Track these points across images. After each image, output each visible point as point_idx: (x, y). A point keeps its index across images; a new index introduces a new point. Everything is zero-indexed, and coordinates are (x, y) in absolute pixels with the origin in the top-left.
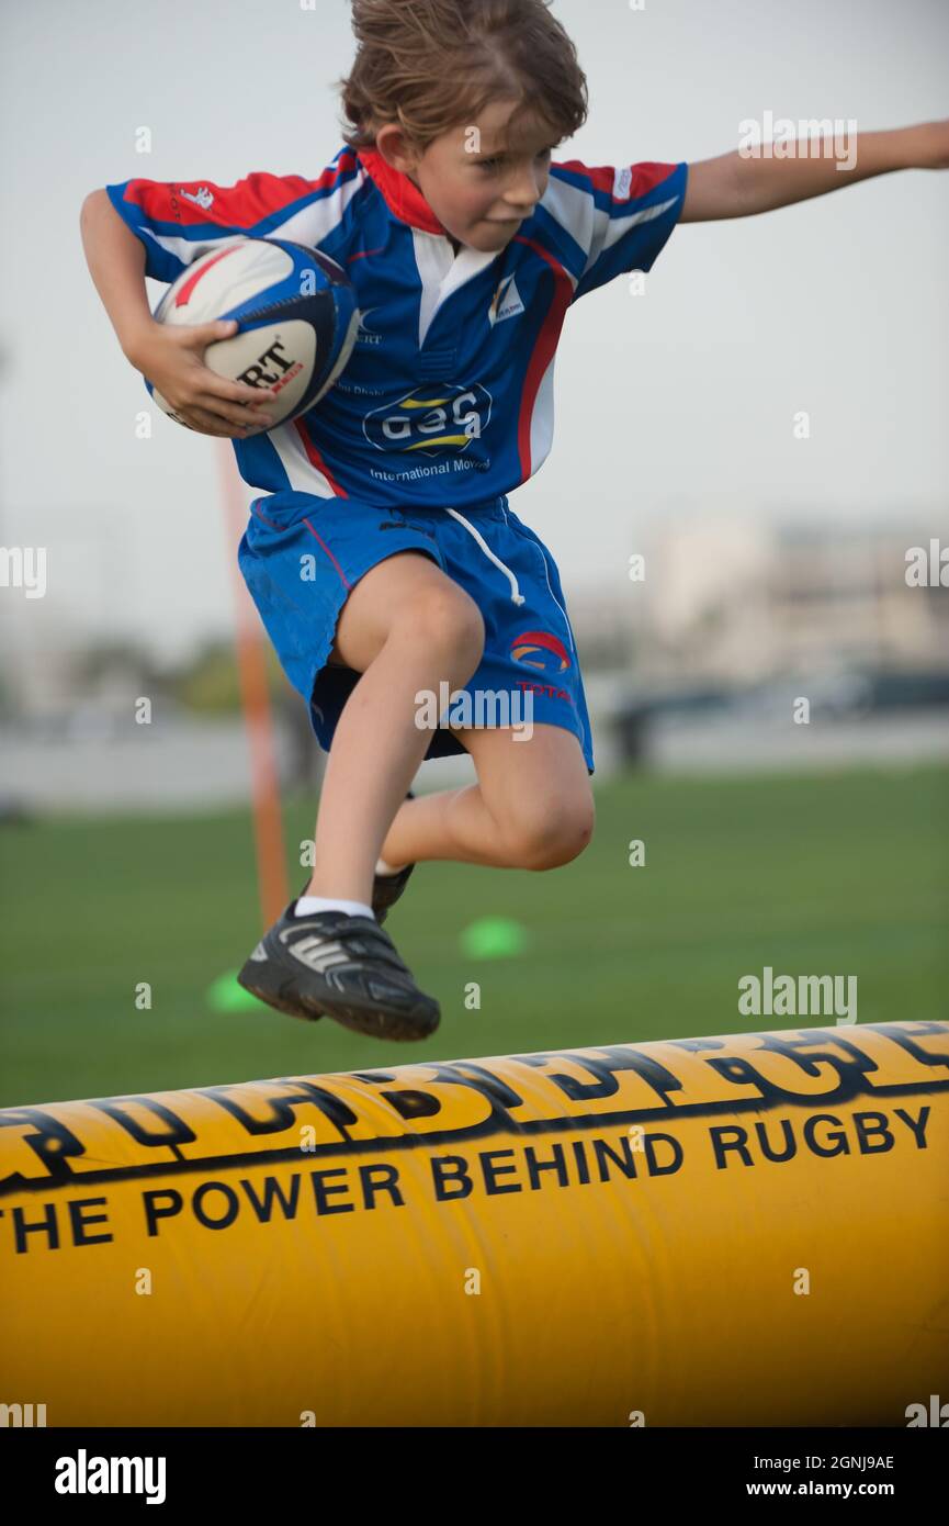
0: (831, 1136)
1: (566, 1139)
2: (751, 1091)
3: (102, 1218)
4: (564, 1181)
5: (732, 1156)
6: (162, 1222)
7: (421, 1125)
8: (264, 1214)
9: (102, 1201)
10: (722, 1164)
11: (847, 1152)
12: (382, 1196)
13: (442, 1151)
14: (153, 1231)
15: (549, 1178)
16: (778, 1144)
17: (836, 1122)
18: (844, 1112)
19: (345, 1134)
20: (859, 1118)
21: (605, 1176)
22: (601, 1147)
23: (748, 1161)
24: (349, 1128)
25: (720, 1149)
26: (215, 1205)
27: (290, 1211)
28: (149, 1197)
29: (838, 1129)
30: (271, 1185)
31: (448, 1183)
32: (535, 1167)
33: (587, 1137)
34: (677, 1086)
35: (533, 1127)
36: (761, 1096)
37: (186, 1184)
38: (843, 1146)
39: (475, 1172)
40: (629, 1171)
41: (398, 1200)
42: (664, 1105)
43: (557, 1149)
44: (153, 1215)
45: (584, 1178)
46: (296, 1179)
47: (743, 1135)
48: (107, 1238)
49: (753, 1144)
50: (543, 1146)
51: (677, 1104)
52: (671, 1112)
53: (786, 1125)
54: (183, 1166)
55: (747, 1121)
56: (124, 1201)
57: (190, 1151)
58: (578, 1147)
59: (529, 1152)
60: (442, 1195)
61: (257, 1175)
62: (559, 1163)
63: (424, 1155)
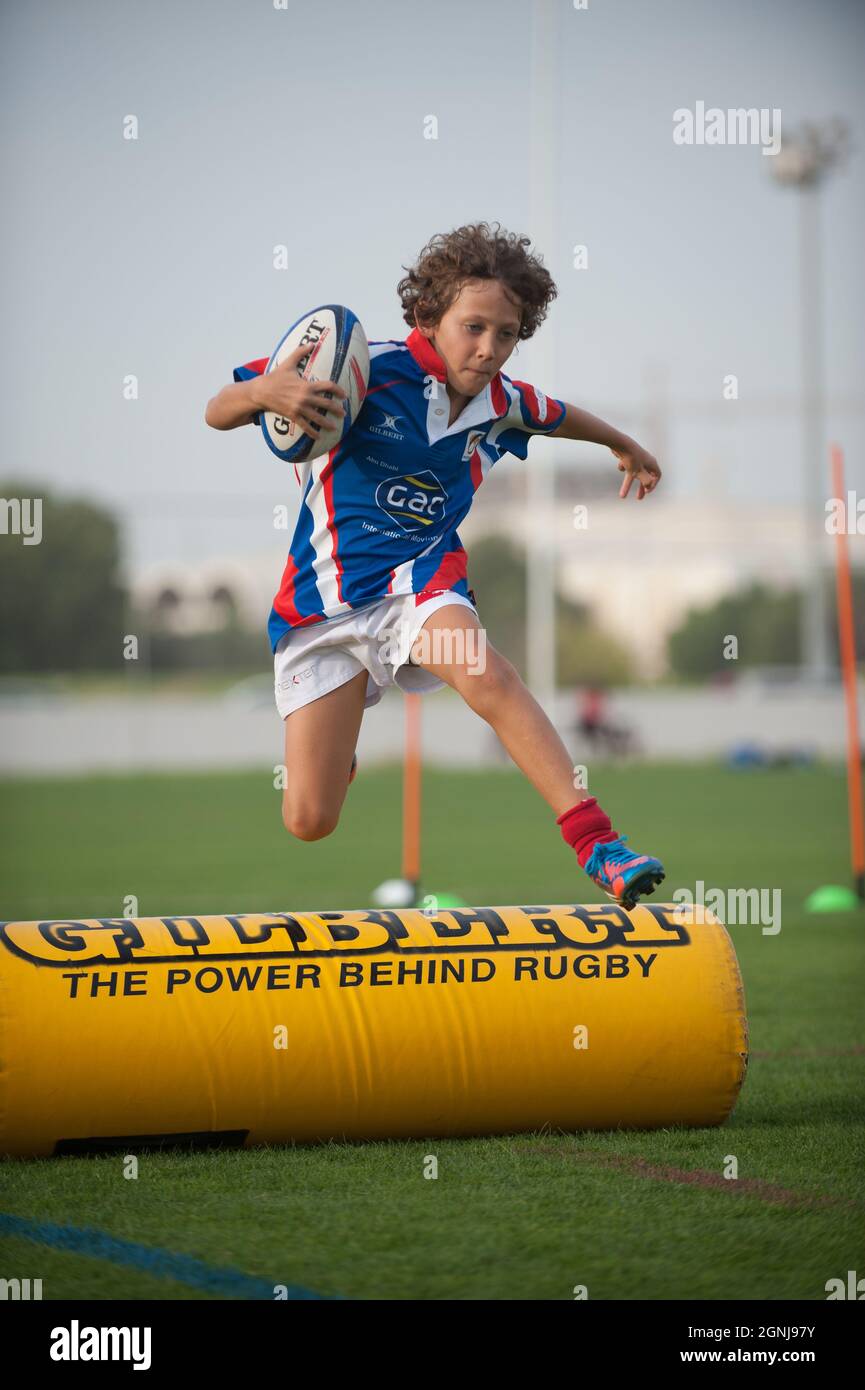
0: (590, 967)
1: (426, 958)
2: (550, 939)
3: (143, 982)
4: (419, 981)
5: (526, 975)
6: (175, 986)
7: (343, 945)
8: (236, 986)
9: (145, 973)
10: (518, 977)
11: (598, 976)
12: (308, 982)
13: (351, 960)
14: (170, 990)
15: (410, 979)
16: (555, 969)
17: (595, 959)
18: (602, 955)
19: (296, 947)
20: (610, 958)
21: (444, 980)
22: (446, 964)
23: (534, 976)
24: (299, 944)
25: (519, 970)
26: (209, 980)
27: (251, 986)
28: (172, 973)
29: (596, 963)
30: (244, 971)
31: (349, 977)
32: (403, 972)
33: (439, 958)
34: (506, 932)
35: (409, 951)
36: (555, 941)
37: (195, 968)
38: (596, 973)
39: (366, 973)
40: (460, 978)
41: (316, 984)
42: (493, 943)
43: (419, 964)
44: (172, 982)
45: (431, 980)
46: (259, 969)
47: (535, 962)
48: (144, 993)
49: (540, 969)
50: (411, 962)
51: (501, 943)
52: (497, 947)
53: (564, 960)
54: (196, 957)
55: (540, 956)
56: (157, 974)
57: (202, 950)
58: (432, 964)
59: (402, 964)
60: (343, 983)
61: (237, 966)
62: (418, 972)
63: (338, 961)
